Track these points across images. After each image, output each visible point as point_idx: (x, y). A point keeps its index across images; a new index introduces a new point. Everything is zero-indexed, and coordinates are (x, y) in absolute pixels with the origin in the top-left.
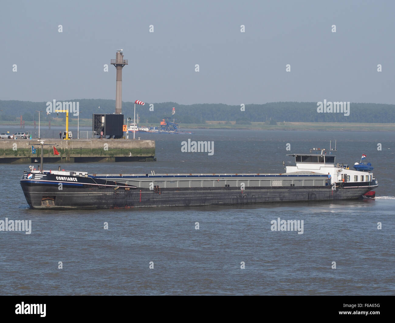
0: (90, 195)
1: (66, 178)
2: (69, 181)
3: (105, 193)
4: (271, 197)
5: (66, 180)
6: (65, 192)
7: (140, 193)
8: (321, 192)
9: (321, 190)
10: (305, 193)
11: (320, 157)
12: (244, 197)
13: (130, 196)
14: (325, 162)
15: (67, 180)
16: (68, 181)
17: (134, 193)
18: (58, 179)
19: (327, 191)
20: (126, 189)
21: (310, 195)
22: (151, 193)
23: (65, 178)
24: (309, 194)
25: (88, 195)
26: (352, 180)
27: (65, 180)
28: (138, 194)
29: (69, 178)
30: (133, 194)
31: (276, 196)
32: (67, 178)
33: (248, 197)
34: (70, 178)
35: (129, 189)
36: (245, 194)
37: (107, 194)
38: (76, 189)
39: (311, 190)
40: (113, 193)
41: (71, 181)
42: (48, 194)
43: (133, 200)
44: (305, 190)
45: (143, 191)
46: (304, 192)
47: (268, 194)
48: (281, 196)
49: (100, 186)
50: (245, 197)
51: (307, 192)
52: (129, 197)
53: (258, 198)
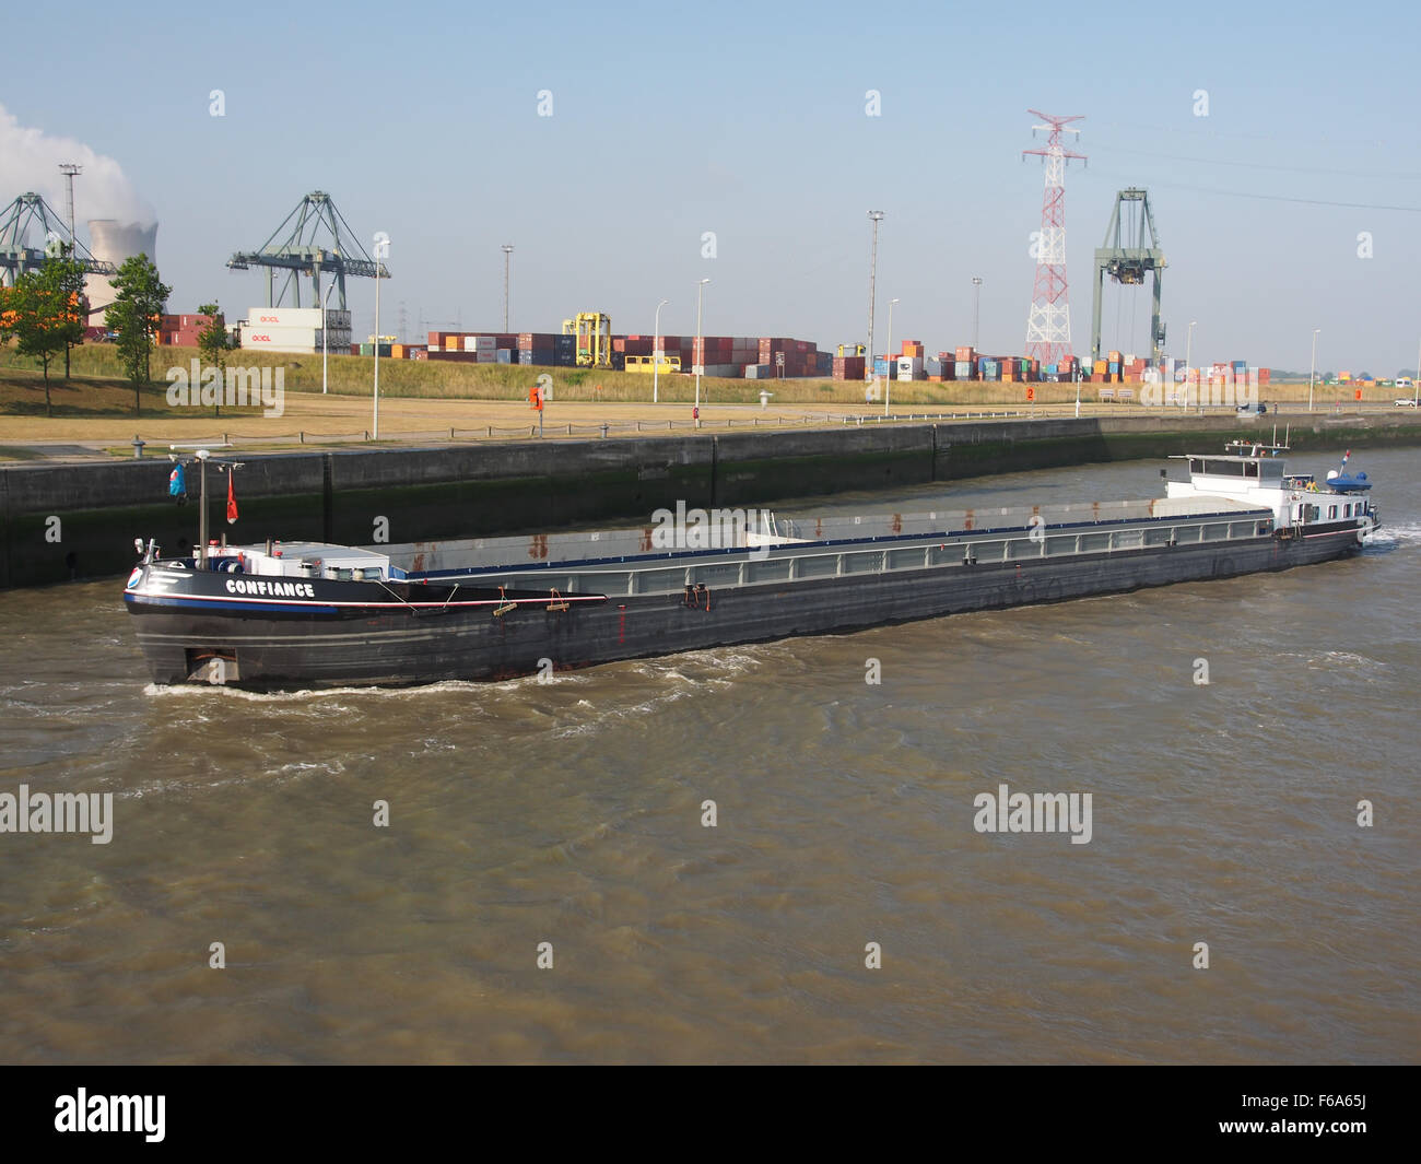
0: (372, 642)
1: (266, 586)
2: (280, 597)
3: (448, 630)
4: (1107, 581)
5: (267, 592)
6: (265, 635)
7: (616, 617)
8: (1248, 552)
9: (1247, 548)
10: (1206, 560)
11: (1248, 464)
12: (1022, 588)
13: (575, 631)
14: (1261, 476)
15: (271, 593)
16: (275, 597)
17: (591, 616)
18: (232, 590)
19: (1262, 551)
20: (549, 608)
21: (1217, 564)
22: (672, 611)
23: (261, 584)
24: (1215, 561)
25: (364, 643)
26: (1324, 519)
27: (262, 593)
28: (610, 618)
29: (278, 585)
30: (589, 620)
31: (1123, 574)
32: (269, 584)
33: (1036, 587)
34: (285, 585)
35: (562, 606)
36: (1025, 581)
37: (459, 635)
38: (310, 624)
39: (1219, 551)
40: (487, 626)
41: (285, 598)
42: (201, 641)
43: (587, 642)
44: (1205, 552)
45: (634, 607)
46: (1204, 557)
47: (1099, 572)
48: (1138, 574)
49: (417, 607)
50: (1027, 588)
51: (1209, 556)
52: (570, 631)
53: (1069, 585)
